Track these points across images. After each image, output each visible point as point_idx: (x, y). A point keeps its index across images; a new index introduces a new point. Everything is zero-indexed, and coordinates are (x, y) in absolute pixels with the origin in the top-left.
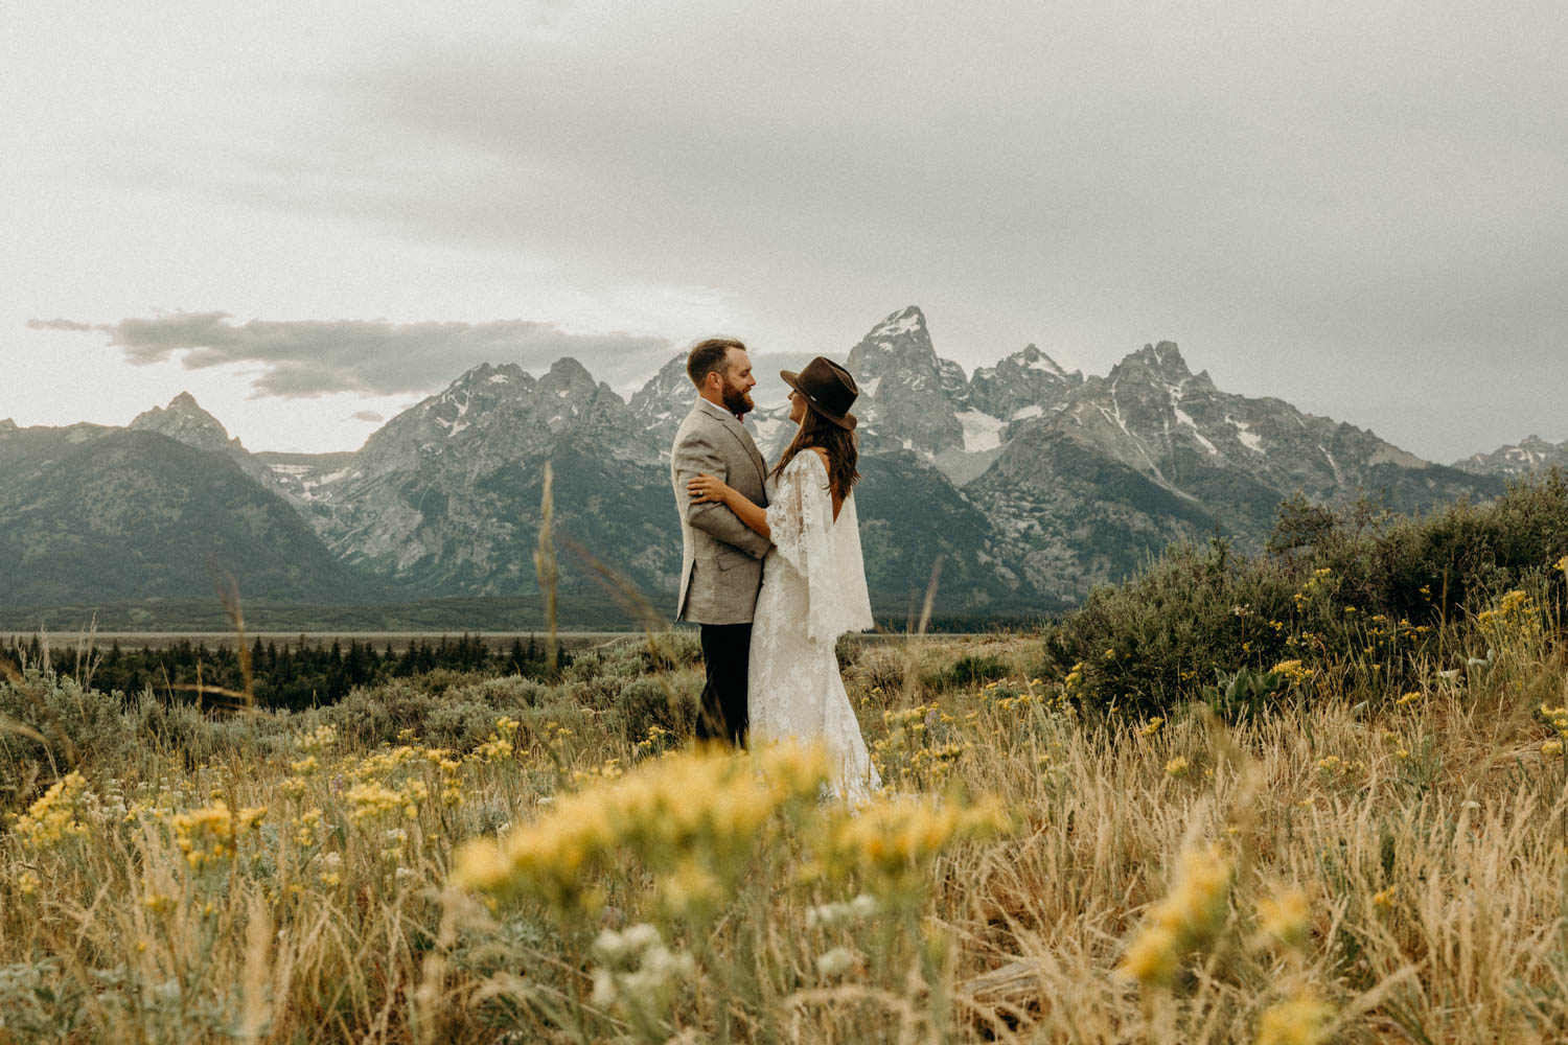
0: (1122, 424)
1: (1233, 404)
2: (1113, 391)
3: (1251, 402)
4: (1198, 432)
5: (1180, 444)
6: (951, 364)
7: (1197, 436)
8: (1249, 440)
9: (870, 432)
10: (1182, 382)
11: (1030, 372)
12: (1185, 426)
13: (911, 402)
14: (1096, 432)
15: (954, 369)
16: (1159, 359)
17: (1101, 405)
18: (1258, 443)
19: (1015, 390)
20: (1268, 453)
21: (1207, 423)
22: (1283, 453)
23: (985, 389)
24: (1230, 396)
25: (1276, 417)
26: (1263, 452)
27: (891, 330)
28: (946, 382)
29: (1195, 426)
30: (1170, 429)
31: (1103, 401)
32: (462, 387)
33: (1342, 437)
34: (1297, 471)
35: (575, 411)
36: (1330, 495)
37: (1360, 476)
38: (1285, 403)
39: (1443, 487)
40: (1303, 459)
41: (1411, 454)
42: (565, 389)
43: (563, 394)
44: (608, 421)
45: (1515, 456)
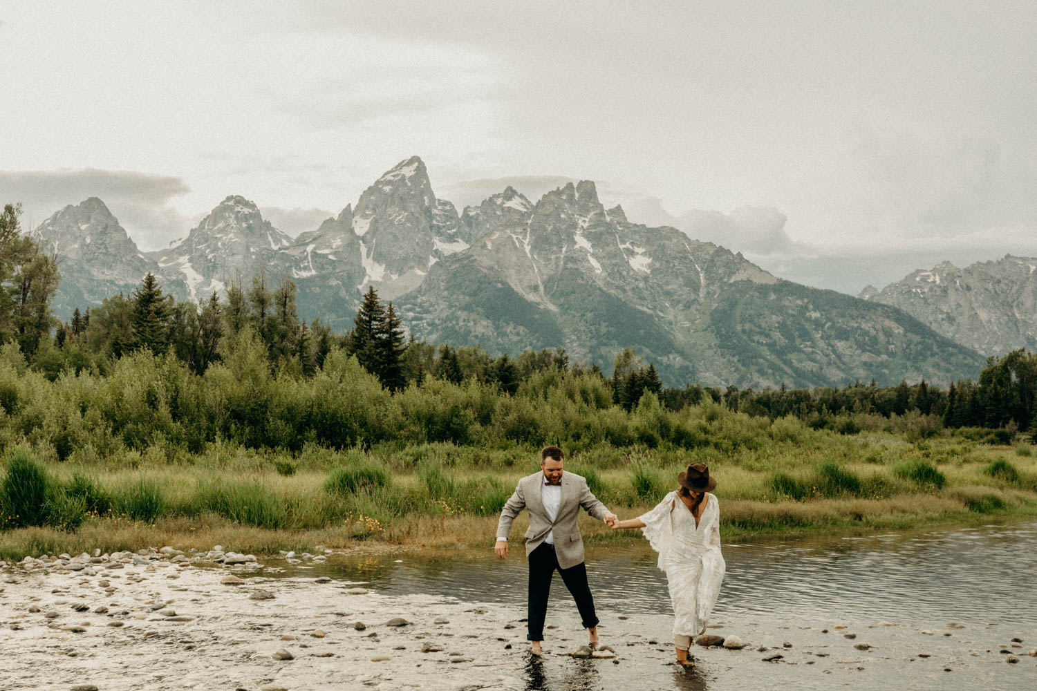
0: (528, 249)
1: (635, 232)
2: (530, 222)
3: (651, 230)
4: (593, 255)
5: (570, 265)
6: (445, 203)
7: (590, 259)
8: (640, 263)
9: (331, 257)
10: (592, 214)
11: (503, 209)
12: (581, 249)
13: (391, 233)
14: (500, 255)
15: (448, 208)
16: (577, 195)
17: (515, 233)
18: (649, 265)
19: (491, 225)
20: (652, 273)
21: (602, 248)
22: (662, 273)
23: (469, 224)
24: (636, 225)
25: (666, 242)
26: (649, 272)
27: (394, 176)
28: (438, 218)
29: (591, 250)
30: (566, 252)
31: (519, 230)
32: (48, 225)
33: (715, 259)
34: (670, 287)
35: (88, 240)
36: (689, 307)
37: (718, 291)
38: (677, 231)
39: (781, 299)
40: (677, 278)
41: (768, 273)
42: (87, 223)
43: (83, 227)
44: (106, 248)
45: (924, 279)
